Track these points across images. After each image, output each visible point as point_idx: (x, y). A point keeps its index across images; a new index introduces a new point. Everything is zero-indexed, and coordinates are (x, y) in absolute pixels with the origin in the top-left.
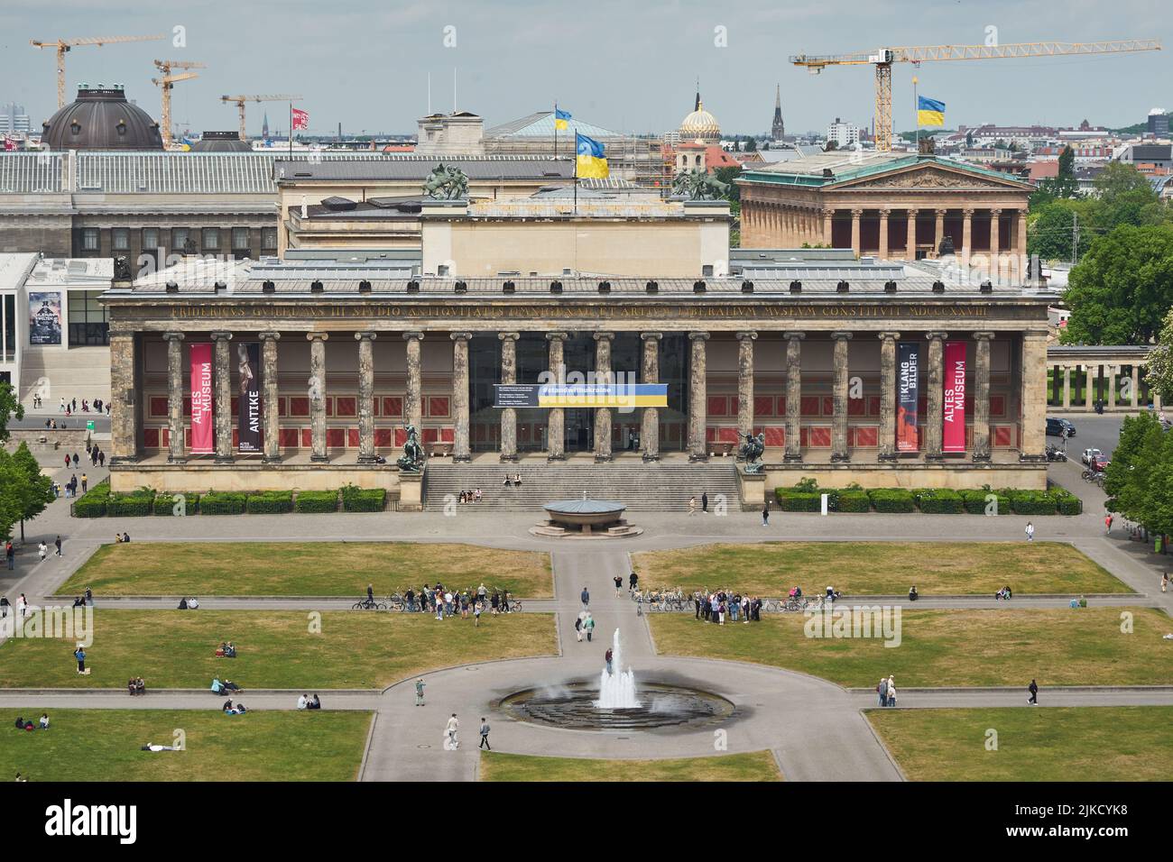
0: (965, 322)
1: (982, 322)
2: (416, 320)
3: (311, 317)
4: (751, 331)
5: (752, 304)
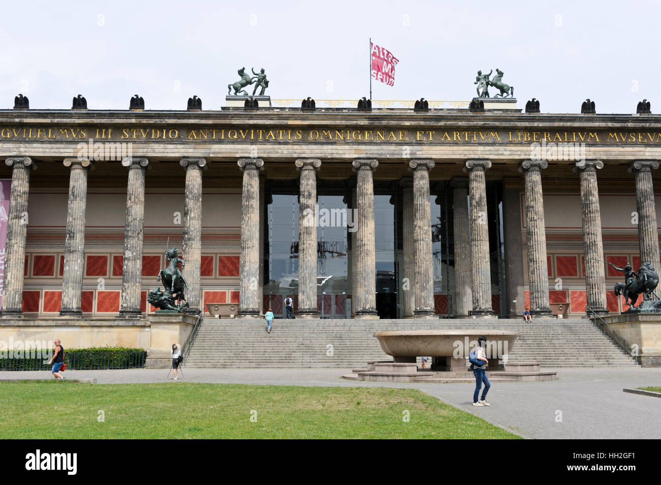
2: (196, 143)
3: (71, 139)
4: (596, 160)
5: (597, 124)
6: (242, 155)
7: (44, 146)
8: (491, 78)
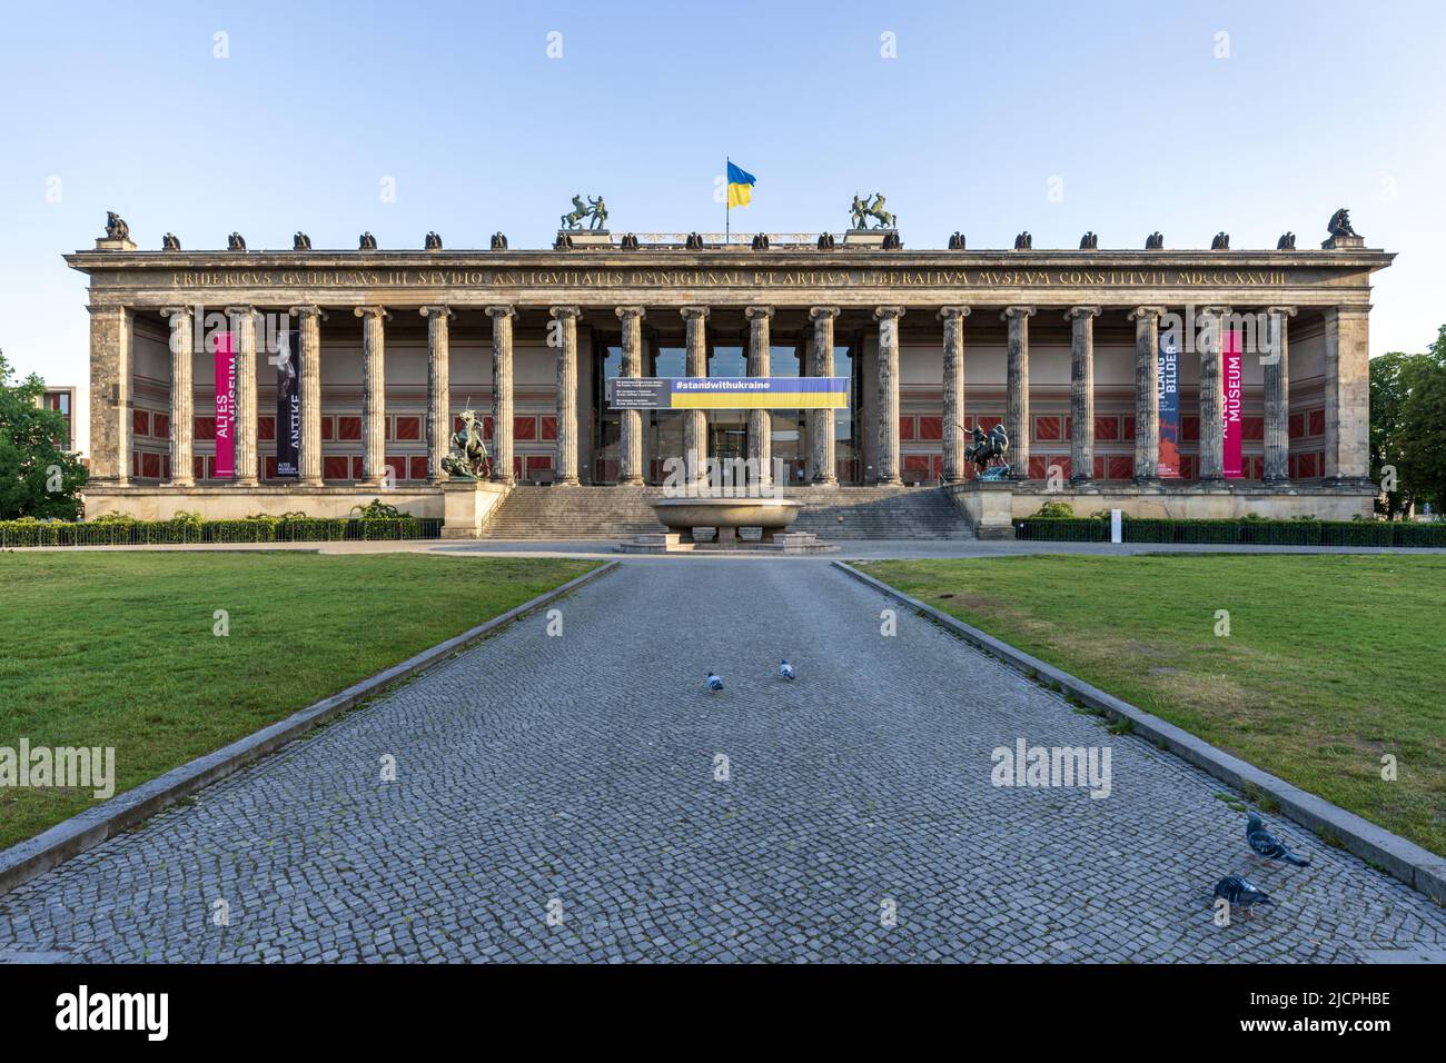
0: (1255, 292)
1: (1279, 292)
2: (502, 288)
3: (361, 285)
4: (962, 305)
5: (965, 262)
6: (555, 302)
7: (332, 293)
8: (869, 206)
